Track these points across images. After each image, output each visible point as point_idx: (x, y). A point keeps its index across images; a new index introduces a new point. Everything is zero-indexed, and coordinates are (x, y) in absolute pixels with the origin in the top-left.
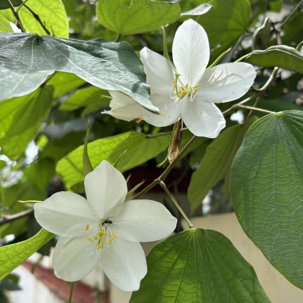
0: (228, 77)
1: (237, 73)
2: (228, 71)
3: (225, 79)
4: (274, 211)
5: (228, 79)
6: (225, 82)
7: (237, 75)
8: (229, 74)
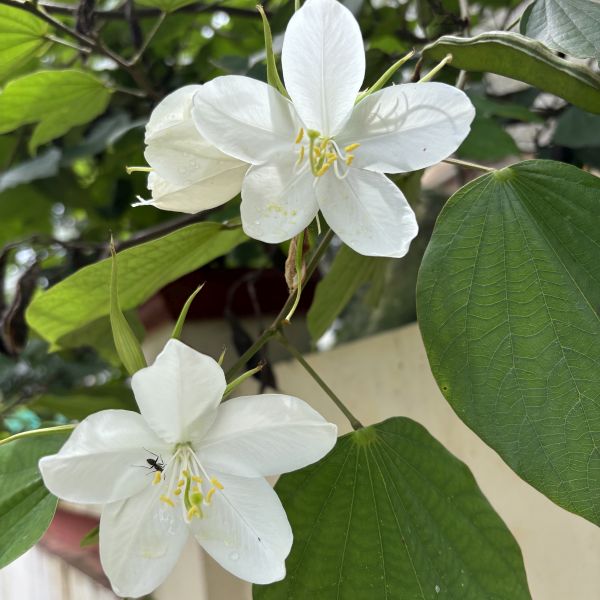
0: (409, 112)
1: (431, 103)
2: (410, 100)
3: (403, 118)
4: (513, 371)
5: (409, 117)
6: (403, 123)
7: (432, 108)
8: (411, 107)
